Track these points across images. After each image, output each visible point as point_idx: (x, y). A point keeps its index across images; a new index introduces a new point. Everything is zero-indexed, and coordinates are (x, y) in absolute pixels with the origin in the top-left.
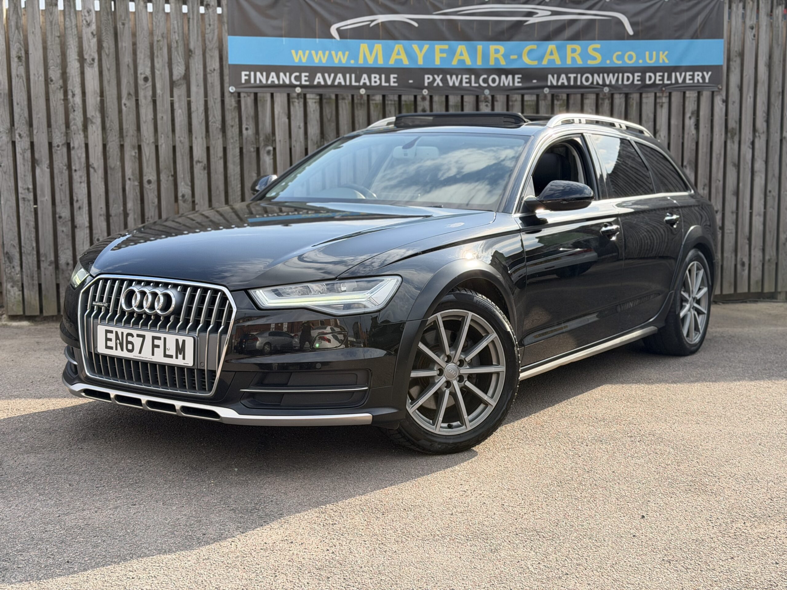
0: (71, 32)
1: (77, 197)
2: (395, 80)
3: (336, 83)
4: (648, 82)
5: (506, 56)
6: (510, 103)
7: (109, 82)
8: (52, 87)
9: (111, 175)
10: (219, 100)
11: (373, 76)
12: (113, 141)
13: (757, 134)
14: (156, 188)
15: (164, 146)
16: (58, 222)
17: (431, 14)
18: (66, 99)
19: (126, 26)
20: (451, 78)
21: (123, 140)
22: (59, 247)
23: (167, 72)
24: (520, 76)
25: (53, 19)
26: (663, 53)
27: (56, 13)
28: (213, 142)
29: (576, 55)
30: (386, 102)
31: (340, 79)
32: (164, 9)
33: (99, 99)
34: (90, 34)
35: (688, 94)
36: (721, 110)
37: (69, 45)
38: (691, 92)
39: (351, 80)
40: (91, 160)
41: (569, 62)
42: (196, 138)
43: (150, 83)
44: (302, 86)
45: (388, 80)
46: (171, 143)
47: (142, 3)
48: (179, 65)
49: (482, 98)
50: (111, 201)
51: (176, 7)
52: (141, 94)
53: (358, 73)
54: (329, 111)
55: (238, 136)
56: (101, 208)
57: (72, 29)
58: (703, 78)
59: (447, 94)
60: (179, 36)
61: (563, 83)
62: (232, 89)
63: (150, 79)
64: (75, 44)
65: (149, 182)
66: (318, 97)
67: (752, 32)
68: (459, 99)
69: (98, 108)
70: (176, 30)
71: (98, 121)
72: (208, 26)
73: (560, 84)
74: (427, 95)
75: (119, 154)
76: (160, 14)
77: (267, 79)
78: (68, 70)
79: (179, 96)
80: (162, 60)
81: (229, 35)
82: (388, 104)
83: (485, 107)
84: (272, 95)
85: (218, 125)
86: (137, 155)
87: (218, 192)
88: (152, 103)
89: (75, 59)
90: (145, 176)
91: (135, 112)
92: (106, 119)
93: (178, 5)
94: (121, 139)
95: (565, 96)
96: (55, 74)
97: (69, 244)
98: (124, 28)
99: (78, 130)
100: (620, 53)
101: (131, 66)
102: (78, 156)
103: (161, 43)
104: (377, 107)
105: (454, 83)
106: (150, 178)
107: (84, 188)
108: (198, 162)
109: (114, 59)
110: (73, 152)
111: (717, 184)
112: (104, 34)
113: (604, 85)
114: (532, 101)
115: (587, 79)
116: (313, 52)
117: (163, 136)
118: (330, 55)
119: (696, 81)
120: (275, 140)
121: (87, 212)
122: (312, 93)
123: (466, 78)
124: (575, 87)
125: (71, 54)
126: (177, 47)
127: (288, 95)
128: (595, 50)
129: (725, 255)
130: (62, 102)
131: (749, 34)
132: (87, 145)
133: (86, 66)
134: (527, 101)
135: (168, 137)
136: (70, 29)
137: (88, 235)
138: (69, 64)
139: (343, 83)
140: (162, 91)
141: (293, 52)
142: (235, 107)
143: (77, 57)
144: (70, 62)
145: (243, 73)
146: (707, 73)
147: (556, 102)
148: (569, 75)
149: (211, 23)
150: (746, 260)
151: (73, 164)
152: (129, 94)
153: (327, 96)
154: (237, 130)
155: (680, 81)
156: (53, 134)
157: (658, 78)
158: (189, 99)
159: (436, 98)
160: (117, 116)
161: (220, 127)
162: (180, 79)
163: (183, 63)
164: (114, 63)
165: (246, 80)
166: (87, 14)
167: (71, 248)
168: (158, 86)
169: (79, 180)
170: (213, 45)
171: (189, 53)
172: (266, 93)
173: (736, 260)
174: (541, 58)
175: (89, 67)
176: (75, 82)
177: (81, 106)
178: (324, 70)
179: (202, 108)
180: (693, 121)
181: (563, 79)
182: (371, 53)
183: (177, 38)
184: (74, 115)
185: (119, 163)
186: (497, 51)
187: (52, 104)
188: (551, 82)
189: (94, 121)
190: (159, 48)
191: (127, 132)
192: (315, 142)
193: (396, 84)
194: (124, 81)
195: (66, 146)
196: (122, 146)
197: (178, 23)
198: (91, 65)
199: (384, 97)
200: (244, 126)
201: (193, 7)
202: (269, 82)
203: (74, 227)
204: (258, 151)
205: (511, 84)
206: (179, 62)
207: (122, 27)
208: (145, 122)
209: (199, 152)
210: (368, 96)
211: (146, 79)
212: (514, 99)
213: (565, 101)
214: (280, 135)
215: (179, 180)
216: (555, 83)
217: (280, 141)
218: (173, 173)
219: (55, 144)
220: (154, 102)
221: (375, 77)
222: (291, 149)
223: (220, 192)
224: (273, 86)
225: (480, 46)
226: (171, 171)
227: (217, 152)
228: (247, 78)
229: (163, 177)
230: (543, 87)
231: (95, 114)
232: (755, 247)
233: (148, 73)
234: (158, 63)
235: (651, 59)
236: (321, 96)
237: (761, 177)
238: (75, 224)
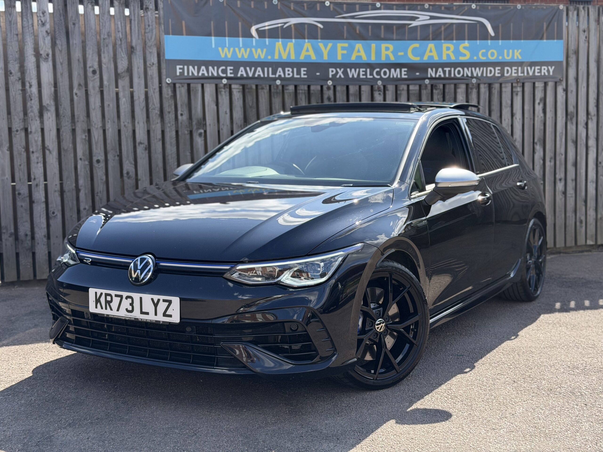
0: (28, 30)
1: (34, 176)
2: (305, 73)
3: (256, 76)
4: (506, 75)
5: (394, 52)
6: (399, 92)
7: (62, 74)
8: (12, 79)
9: (64, 156)
10: (157, 90)
11: (287, 69)
12: (66, 126)
13: (590, 117)
14: (104, 167)
15: (110, 130)
16: (17, 198)
17: (334, 18)
18: (24, 90)
19: (77, 25)
20: (351, 71)
21: (75, 125)
22: (18, 220)
23: (112, 66)
24: (406, 69)
25: (12, 19)
26: (517, 51)
27: (15, 14)
28: (153, 127)
29: (450, 52)
30: (298, 91)
31: (259, 72)
32: (109, 12)
33: (53, 89)
34: (45, 34)
35: (537, 84)
36: (562, 96)
37: (27, 42)
38: (540, 83)
39: (268, 73)
40: (47, 143)
41: (444, 59)
42: (138, 123)
43: (97, 76)
44: (228, 78)
45: (299, 73)
46: (117, 127)
47: (90, 6)
48: (123, 60)
49: (376, 87)
50: (64, 178)
51: (119, 10)
52: (90, 85)
53: (274, 66)
54: (250, 100)
55: (174, 120)
56: (56, 185)
57: (29, 28)
58: (548, 71)
59: (347, 84)
60: (122, 34)
61: (440, 75)
62: (169, 81)
63: (98, 72)
64: (31, 41)
65: (98, 161)
66: (241, 87)
67: (584, 35)
68: (357, 88)
69: (53, 97)
70: (120, 29)
71: (53, 109)
72: (147, 27)
73: (437, 76)
74: (332, 85)
75: (71, 137)
76: (106, 16)
77: (198, 72)
78: (25, 65)
79: (123, 87)
80: (108, 56)
81: (165, 34)
82: (299, 93)
83: (379, 95)
84: (203, 85)
85: (157, 112)
86: (87, 138)
87: (158, 169)
88: (99, 93)
89: (32, 54)
90: (95, 156)
91: (85, 101)
92: (60, 107)
93: (121, 8)
94: (73, 124)
95: (441, 86)
96: (14, 67)
97: (27, 217)
98: (74, 27)
99: (35, 116)
100: (484, 51)
101: (81, 60)
102: (35, 140)
103: (107, 41)
104: (290, 95)
105: (353, 75)
106: (99, 158)
107: (41, 167)
108: (140, 143)
109: (66, 54)
110: (30, 136)
111: (560, 158)
112: (57, 32)
113: (472, 77)
114: (415, 90)
115: (459, 72)
116: (237, 49)
117: (109, 121)
118: (251, 52)
119: (543, 74)
120: (206, 124)
121: (43, 189)
122: (236, 84)
123: (363, 71)
124: (450, 78)
125: (28, 50)
126: (121, 44)
127: (216, 85)
128: (465, 48)
129: (568, 215)
130: (20, 92)
131: (583, 37)
132: (42, 130)
133: (41, 60)
134: (412, 90)
135: (114, 122)
136: (27, 28)
137: (45, 209)
138: (26, 58)
139: (262, 76)
140: (108, 82)
141: (220, 49)
142: (171, 96)
143: (33, 53)
144: (27, 57)
145: (178, 67)
146: (551, 68)
147: (434, 91)
148: (445, 69)
149: (150, 24)
150: (583, 218)
151: (30, 147)
152: (80, 85)
153: (249, 86)
154: (173, 116)
155: (531, 74)
156: (13, 120)
157: (514, 71)
158: (131, 90)
159: (338, 88)
160: (69, 104)
161: (159, 113)
162: (124, 72)
163: (126, 58)
164: (66, 58)
165: (180, 73)
166: (42, 15)
167: (29, 221)
168: (105, 77)
169: (36, 161)
170: (151, 43)
171: (131, 51)
172: (198, 83)
173: (576, 218)
174: (422, 55)
175: (44, 61)
176: (32, 74)
177: (37, 95)
178: (246, 64)
179: (143, 97)
180: (541, 105)
181: (440, 72)
182: (285, 50)
183: (121, 36)
184: (31, 103)
185: (71, 145)
186: (387, 49)
187: (12, 93)
188: (431, 75)
189: (49, 108)
190: (105, 45)
191: (78, 118)
192: (240, 125)
193: (306, 76)
194: (75, 74)
195: (24, 131)
196: (74, 131)
197: (121, 23)
198: (46, 59)
199: (296, 87)
200: (179, 112)
201: (134, 10)
202: (200, 74)
203: (31, 202)
204: (191, 133)
205: (399, 76)
206: (123, 57)
207: (73, 26)
208: (94, 109)
209: (141, 135)
210: (283, 86)
211: (94, 72)
212: (401, 88)
213: (442, 90)
214: (210, 119)
215: (124, 159)
216: (434, 75)
217: (210, 125)
218: (118, 153)
219: (14, 129)
220: (102, 92)
221: (288, 71)
222: (219, 132)
223: (159, 169)
224: (203, 78)
225: (373, 45)
226: (117, 152)
227: (156, 135)
228: (181, 71)
229: (110, 156)
230: (425, 79)
231: (50, 102)
232: (590, 208)
233: (96, 66)
234: (105, 58)
235: (508, 55)
236: (243, 86)
237: (593, 151)
238: (33, 199)
